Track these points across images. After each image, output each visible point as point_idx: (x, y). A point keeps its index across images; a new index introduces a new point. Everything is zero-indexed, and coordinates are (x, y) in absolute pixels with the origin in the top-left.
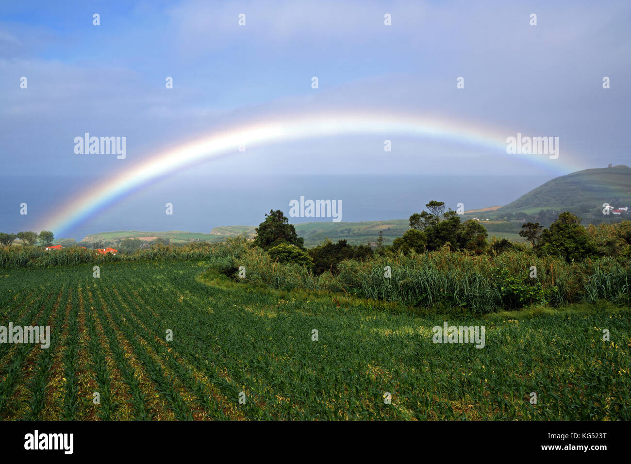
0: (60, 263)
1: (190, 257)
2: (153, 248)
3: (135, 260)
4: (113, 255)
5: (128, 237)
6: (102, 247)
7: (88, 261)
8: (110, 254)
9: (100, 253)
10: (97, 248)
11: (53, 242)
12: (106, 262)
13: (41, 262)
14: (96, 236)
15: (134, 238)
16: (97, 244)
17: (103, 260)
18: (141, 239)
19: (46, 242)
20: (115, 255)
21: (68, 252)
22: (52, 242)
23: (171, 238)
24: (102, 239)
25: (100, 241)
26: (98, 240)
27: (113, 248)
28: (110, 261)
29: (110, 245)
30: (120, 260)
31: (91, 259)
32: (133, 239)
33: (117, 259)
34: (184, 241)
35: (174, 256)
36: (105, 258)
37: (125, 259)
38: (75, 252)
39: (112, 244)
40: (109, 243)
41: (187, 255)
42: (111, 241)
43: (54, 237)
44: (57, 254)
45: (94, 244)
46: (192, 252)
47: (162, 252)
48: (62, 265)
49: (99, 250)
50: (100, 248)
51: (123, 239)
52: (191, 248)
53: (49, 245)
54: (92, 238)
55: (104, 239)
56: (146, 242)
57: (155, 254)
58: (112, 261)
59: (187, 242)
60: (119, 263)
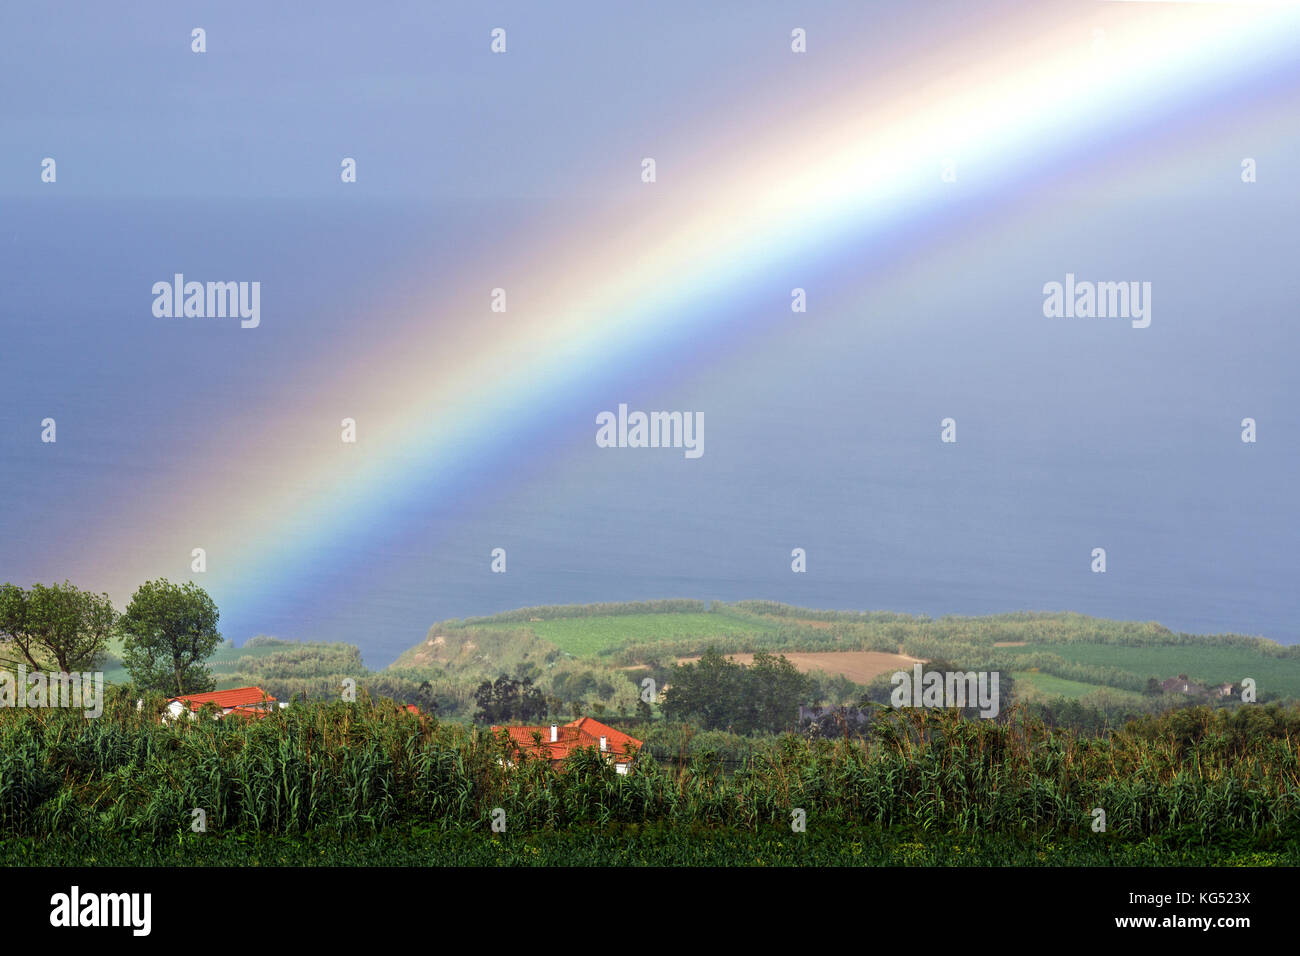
0: (253, 810)
1: (1164, 815)
2: (890, 739)
3: (764, 814)
4: (611, 774)
5: (711, 653)
6: (535, 708)
7: (441, 811)
8: (592, 763)
9: (523, 757)
10: (506, 716)
11: (214, 667)
12: (564, 820)
13: (136, 801)
14: (500, 630)
15: (760, 656)
16: (506, 686)
17: (543, 803)
18: (802, 663)
19: (163, 662)
20: (622, 770)
21: (312, 735)
22: (208, 663)
23: (1024, 669)
24: (536, 656)
25: (523, 668)
26: (508, 662)
27: (610, 722)
28: (593, 812)
29: (591, 698)
30: (661, 808)
31: (463, 794)
32: (747, 661)
33: (638, 801)
34: (1120, 697)
35: (1047, 803)
36: (557, 789)
37: (692, 806)
38: (358, 736)
39: (607, 691)
40: (587, 682)
41: (1146, 801)
42: (598, 673)
43: (220, 627)
44: (237, 747)
45: (486, 685)
46: (1177, 777)
47: (954, 770)
48: (267, 825)
49: (519, 732)
50: (525, 714)
51: (680, 662)
52: (1170, 752)
53: (190, 685)
54: (470, 646)
55: (550, 658)
56: (845, 687)
57: (910, 781)
58: (604, 817)
59: (1139, 699)
60: (651, 831)
